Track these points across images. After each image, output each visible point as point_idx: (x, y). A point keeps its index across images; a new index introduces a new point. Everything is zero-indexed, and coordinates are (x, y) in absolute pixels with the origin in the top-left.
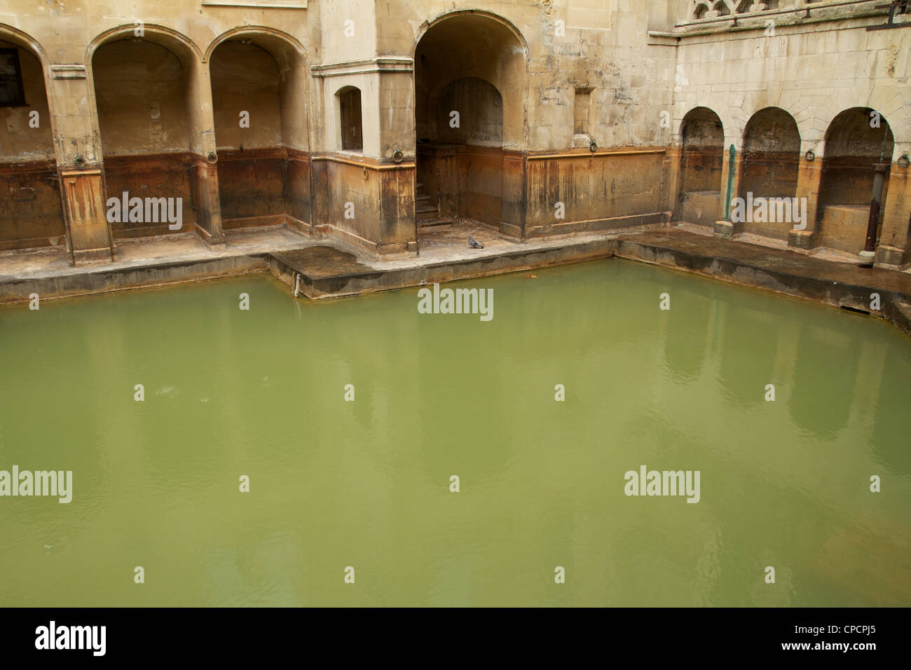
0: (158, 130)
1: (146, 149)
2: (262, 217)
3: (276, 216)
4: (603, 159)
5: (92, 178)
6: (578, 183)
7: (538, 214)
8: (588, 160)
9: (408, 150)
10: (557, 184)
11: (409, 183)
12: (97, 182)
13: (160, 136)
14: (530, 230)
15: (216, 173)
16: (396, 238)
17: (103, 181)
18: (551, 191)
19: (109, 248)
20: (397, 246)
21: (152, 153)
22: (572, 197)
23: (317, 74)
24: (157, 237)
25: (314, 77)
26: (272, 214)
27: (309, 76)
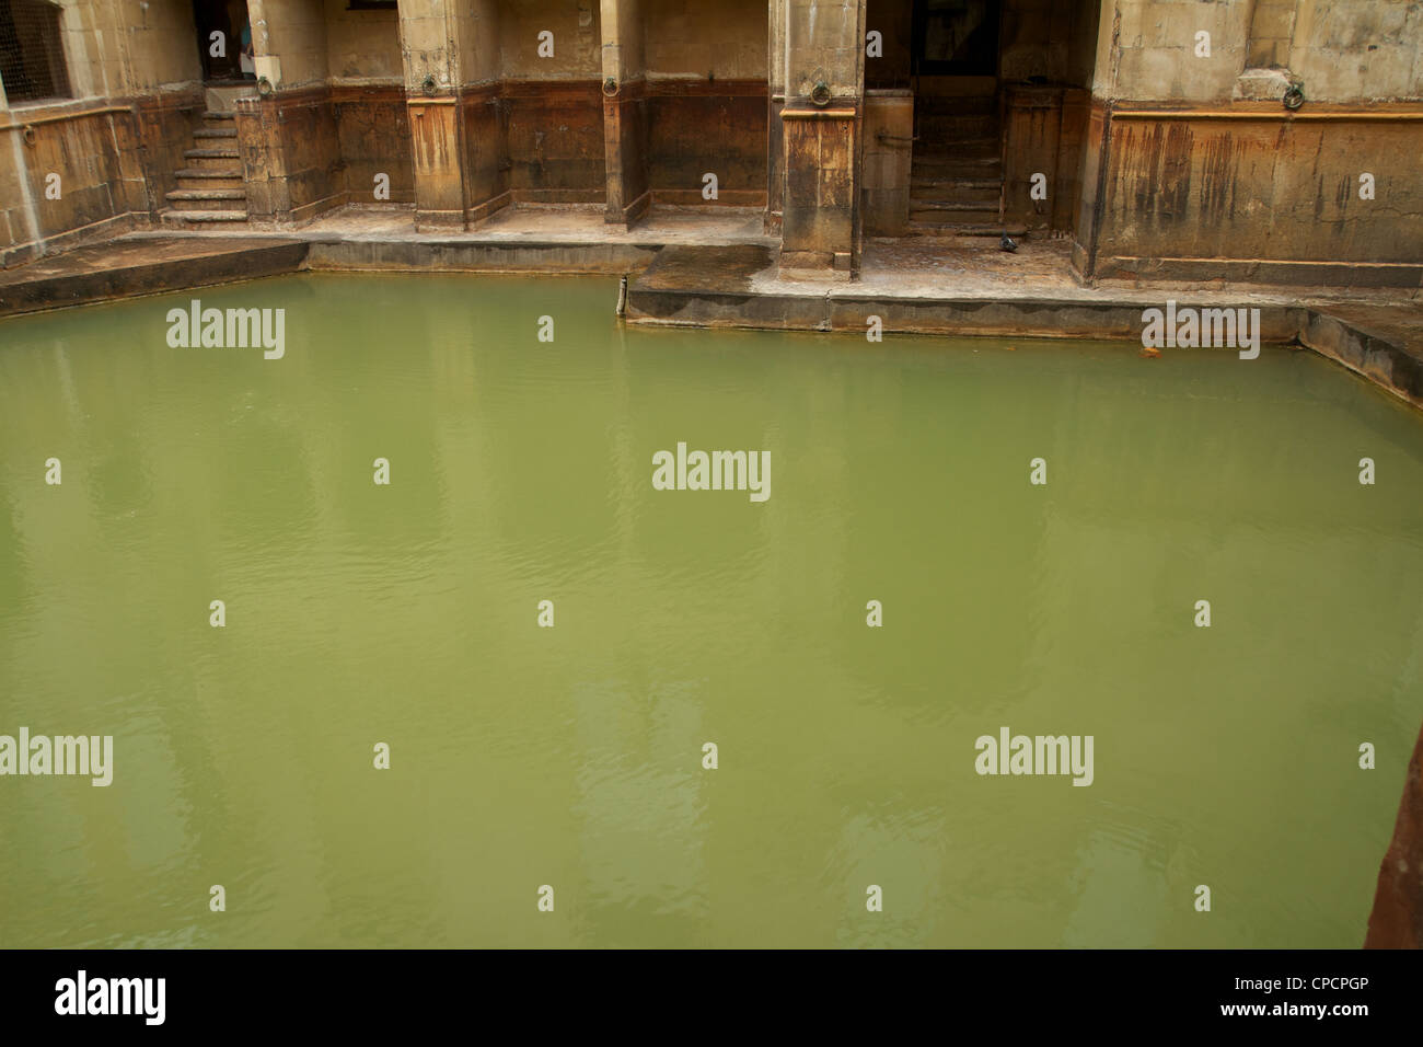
0: (589, 44)
1: (569, 71)
2: (735, 192)
3: (759, 192)
5: (444, 109)
6: (1242, 176)
7: (1129, 232)
9: (848, 85)
11: (843, 146)
12: (450, 116)
13: (590, 53)
14: (1104, 262)
15: (617, 112)
16: (812, 242)
17: (458, 115)
18: (1166, 189)
19: (463, 212)
20: (813, 257)
21: (577, 78)
22: (1221, 205)
24: (576, 205)
26: (754, 188)
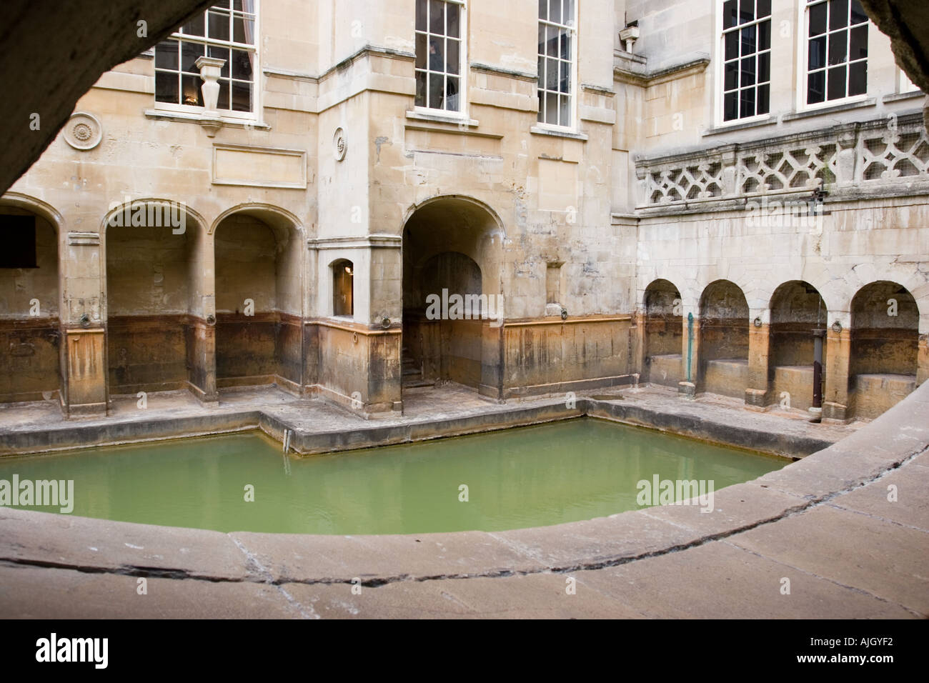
0: (159, 293)
1: (146, 309)
2: (253, 377)
3: (267, 376)
4: (573, 326)
5: (95, 336)
6: (551, 348)
7: (514, 376)
8: (560, 327)
9: (395, 317)
10: (531, 349)
11: (395, 347)
12: (100, 341)
13: (161, 298)
14: (506, 391)
15: (213, 335)
16: (383, 398)
17: (105, 340)
18: (526, 356)
19: (105, 403)
20: (384, 406)
21: (151, 314)
22: (545, 360)
23: (313, 246)
25: (310, 249)
26: (263, 374)
27: (306, 249)
